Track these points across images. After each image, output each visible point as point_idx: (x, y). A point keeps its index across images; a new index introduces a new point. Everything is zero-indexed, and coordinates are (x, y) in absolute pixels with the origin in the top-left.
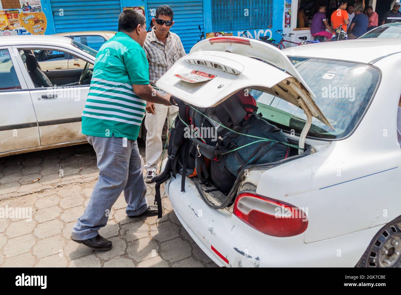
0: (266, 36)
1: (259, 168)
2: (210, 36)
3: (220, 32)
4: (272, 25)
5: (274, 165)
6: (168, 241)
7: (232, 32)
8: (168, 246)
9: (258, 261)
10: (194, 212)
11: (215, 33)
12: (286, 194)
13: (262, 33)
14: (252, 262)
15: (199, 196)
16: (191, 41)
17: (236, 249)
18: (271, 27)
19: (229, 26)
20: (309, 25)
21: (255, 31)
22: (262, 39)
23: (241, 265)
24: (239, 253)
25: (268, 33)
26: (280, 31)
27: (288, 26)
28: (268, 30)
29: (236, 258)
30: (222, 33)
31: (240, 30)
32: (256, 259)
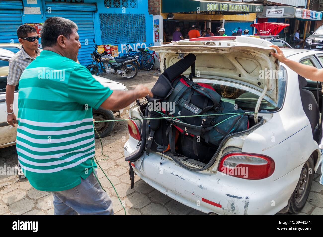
0: (142, 47)
1: (238, 135)
2: (100, 48)
3: (108, 45)
4: (146, 40)
5: (248, 131)
6: (144, 207)
7: (117, 45)
8: (146, 210)
9: (247, 199)
10: (179, 177)
11: (104, 45)
12: (263, 149)
13: (139, 46)
14: (244, 201)
15: (176, 165)
16: (85, 51)
17: (228, 195)
18: (145, 41)
19: (114, 40)
20: (169, 40)
21: (134, 44)
22: (140, 50)
23: (234, 205)
24: (232, 197)
25: (144, 45)
26: (152, 44)
27: (158, 41)
28: (143, 44)
29: (229, 202)
30: (110, 45)
31: (123, 43)
32: (246, 198)
